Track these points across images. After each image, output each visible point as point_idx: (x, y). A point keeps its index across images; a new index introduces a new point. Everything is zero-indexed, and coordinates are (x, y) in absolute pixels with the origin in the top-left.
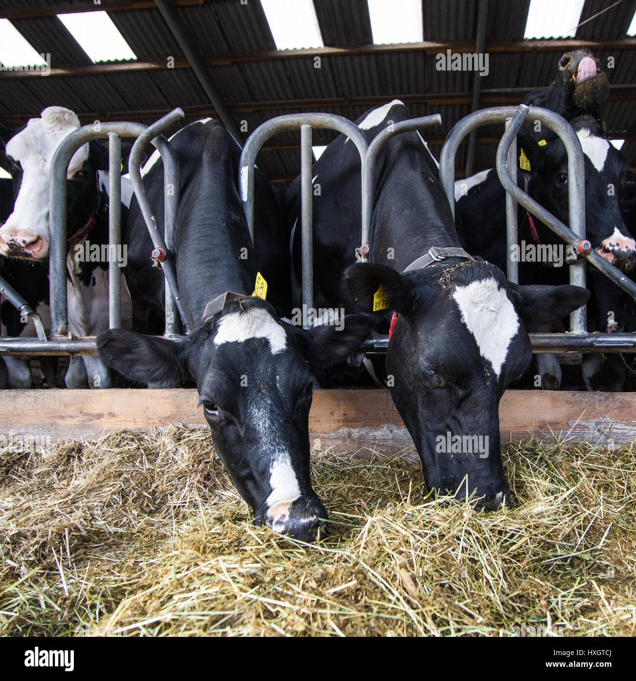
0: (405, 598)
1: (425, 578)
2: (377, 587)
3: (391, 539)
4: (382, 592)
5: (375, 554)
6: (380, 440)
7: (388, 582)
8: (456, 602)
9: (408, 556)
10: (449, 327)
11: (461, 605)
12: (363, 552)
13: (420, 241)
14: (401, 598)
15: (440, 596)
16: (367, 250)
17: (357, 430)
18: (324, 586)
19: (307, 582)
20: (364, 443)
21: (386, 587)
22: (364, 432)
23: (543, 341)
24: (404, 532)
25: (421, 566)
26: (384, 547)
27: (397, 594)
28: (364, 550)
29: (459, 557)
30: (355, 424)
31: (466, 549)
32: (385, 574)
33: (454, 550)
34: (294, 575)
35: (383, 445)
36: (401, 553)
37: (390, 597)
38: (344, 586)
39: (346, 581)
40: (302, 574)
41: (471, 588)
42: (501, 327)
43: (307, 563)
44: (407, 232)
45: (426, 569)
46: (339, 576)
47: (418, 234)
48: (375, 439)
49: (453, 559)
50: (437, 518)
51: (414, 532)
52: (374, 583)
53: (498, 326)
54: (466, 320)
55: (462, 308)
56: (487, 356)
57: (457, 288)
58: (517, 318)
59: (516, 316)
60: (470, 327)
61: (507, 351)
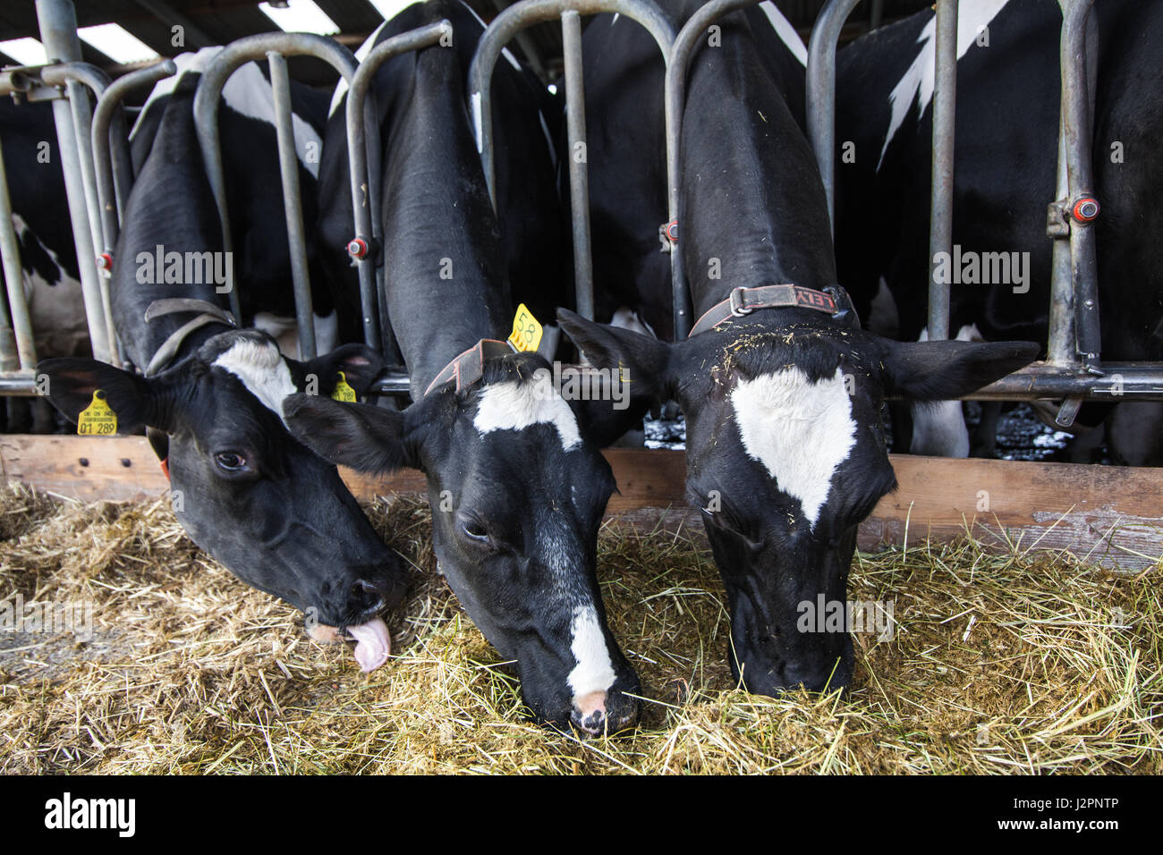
42: (819, 445)
53: (813, 442)
54: (746, 439)
55: (741, 419)
56: (794, 491)
57: (740, 382)
58: (854, 430)
59: (850, 427)
60: (753, 450)
61: (829, 485)
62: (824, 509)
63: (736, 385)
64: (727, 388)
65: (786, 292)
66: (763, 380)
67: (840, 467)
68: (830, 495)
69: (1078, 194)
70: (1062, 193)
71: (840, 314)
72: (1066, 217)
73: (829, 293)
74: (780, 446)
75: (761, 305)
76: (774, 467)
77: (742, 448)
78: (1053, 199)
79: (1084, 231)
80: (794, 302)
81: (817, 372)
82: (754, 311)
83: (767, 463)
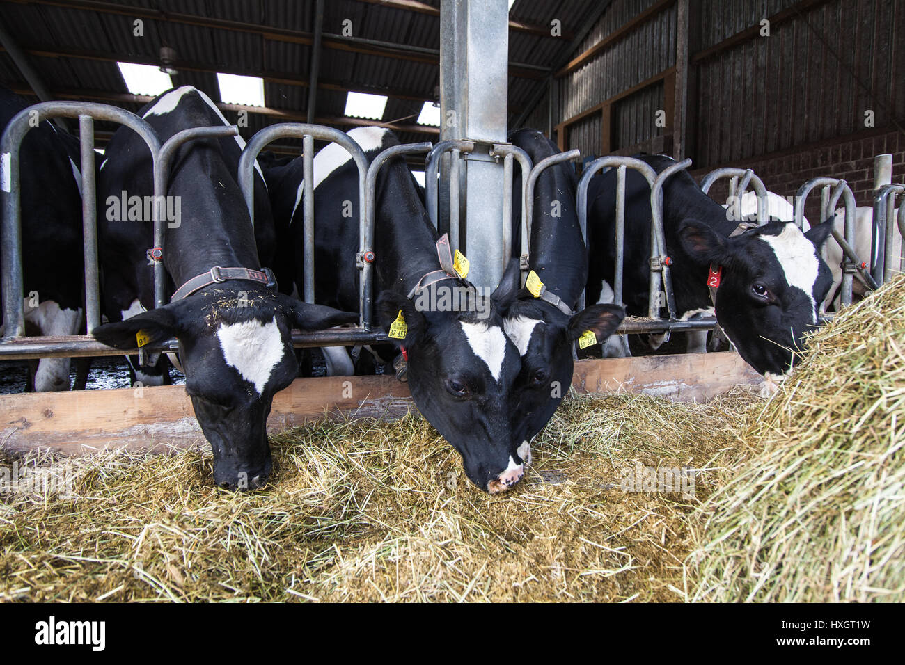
0: (172, 589)
1: (194, 568)
2: (147, 585)
3: (167, 540)
4: (151, 587)
5: (149, 556)
6: (179, 433)
7: (157, 579)
8: (219, 583)
9: (181, 553)
10: (210, 364)
11: (224, 584)
12: (138, 557)
13: (204, 255)
14: (168, 591)
15: (205, 581)
16: (160, 254)
17: (154, 426)
18: (95, 594)
19: (78, 594)
20: (162, 437)
21: (156, 584)
22: (162, 428)
23: (334, 337)
24: (179, 533)
25: (191, 559)
26: (158, 550)
27: (164, 587)
28: (140, 554)
29: (228, 545)
30: (152, 420)
31: (235, 536)
32: (156, 573)
33: (225, 539)
34: (66, 591)
35: (183, 438)
36: (174, 551)
37: (159, 591)
38: (114, 591)
39: (117, 586)
40: (73, 588)
41: (237, 567)
42: (265, 355)
43: (80, 577)
44: (192, 243)
45: (195, 561)
46: (111, 583)
47: (202, 248)
48: (174, 433)
49: (223, 547)
50: (210, 516)
51: (189, 531)
52: (146, 582)
53: (262, 354)
54: (227, 357)
55: (224, 346)
56: (251, 379)
57: (223, 325)
58: (283, 347)
59: (281, 346)
60: (230, 363)
61: (270, 374)
62: (266, 386)
63: (220, 327)
64: (215, 328)
65: (243, 271)
66: (237, 326)
67: (276, 366)
68: (270, 379)
69: (367, 249)
70: (362, 249)
71: (271, 284)
72: (362, 259)
73: (264, 272)
74: (245, 357)
75: (230, 277)
76: (241, 369)
77: (225, 361)
78: (358, 251)
79: (369, 266)
80: (248, 278)
81: (265, 320)
82: (227, 280)
83: (238, 367)
